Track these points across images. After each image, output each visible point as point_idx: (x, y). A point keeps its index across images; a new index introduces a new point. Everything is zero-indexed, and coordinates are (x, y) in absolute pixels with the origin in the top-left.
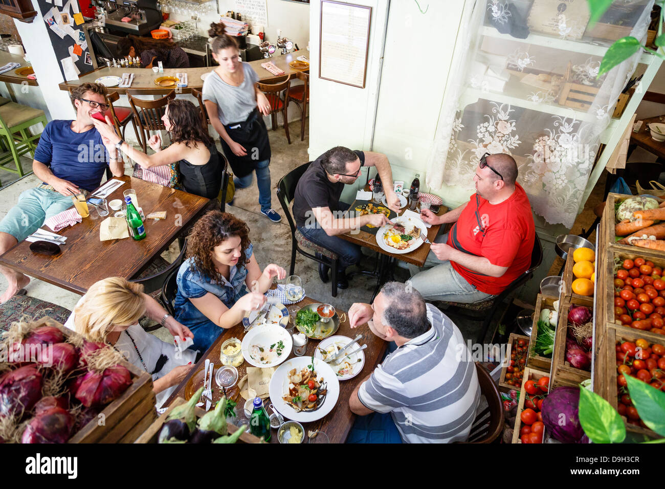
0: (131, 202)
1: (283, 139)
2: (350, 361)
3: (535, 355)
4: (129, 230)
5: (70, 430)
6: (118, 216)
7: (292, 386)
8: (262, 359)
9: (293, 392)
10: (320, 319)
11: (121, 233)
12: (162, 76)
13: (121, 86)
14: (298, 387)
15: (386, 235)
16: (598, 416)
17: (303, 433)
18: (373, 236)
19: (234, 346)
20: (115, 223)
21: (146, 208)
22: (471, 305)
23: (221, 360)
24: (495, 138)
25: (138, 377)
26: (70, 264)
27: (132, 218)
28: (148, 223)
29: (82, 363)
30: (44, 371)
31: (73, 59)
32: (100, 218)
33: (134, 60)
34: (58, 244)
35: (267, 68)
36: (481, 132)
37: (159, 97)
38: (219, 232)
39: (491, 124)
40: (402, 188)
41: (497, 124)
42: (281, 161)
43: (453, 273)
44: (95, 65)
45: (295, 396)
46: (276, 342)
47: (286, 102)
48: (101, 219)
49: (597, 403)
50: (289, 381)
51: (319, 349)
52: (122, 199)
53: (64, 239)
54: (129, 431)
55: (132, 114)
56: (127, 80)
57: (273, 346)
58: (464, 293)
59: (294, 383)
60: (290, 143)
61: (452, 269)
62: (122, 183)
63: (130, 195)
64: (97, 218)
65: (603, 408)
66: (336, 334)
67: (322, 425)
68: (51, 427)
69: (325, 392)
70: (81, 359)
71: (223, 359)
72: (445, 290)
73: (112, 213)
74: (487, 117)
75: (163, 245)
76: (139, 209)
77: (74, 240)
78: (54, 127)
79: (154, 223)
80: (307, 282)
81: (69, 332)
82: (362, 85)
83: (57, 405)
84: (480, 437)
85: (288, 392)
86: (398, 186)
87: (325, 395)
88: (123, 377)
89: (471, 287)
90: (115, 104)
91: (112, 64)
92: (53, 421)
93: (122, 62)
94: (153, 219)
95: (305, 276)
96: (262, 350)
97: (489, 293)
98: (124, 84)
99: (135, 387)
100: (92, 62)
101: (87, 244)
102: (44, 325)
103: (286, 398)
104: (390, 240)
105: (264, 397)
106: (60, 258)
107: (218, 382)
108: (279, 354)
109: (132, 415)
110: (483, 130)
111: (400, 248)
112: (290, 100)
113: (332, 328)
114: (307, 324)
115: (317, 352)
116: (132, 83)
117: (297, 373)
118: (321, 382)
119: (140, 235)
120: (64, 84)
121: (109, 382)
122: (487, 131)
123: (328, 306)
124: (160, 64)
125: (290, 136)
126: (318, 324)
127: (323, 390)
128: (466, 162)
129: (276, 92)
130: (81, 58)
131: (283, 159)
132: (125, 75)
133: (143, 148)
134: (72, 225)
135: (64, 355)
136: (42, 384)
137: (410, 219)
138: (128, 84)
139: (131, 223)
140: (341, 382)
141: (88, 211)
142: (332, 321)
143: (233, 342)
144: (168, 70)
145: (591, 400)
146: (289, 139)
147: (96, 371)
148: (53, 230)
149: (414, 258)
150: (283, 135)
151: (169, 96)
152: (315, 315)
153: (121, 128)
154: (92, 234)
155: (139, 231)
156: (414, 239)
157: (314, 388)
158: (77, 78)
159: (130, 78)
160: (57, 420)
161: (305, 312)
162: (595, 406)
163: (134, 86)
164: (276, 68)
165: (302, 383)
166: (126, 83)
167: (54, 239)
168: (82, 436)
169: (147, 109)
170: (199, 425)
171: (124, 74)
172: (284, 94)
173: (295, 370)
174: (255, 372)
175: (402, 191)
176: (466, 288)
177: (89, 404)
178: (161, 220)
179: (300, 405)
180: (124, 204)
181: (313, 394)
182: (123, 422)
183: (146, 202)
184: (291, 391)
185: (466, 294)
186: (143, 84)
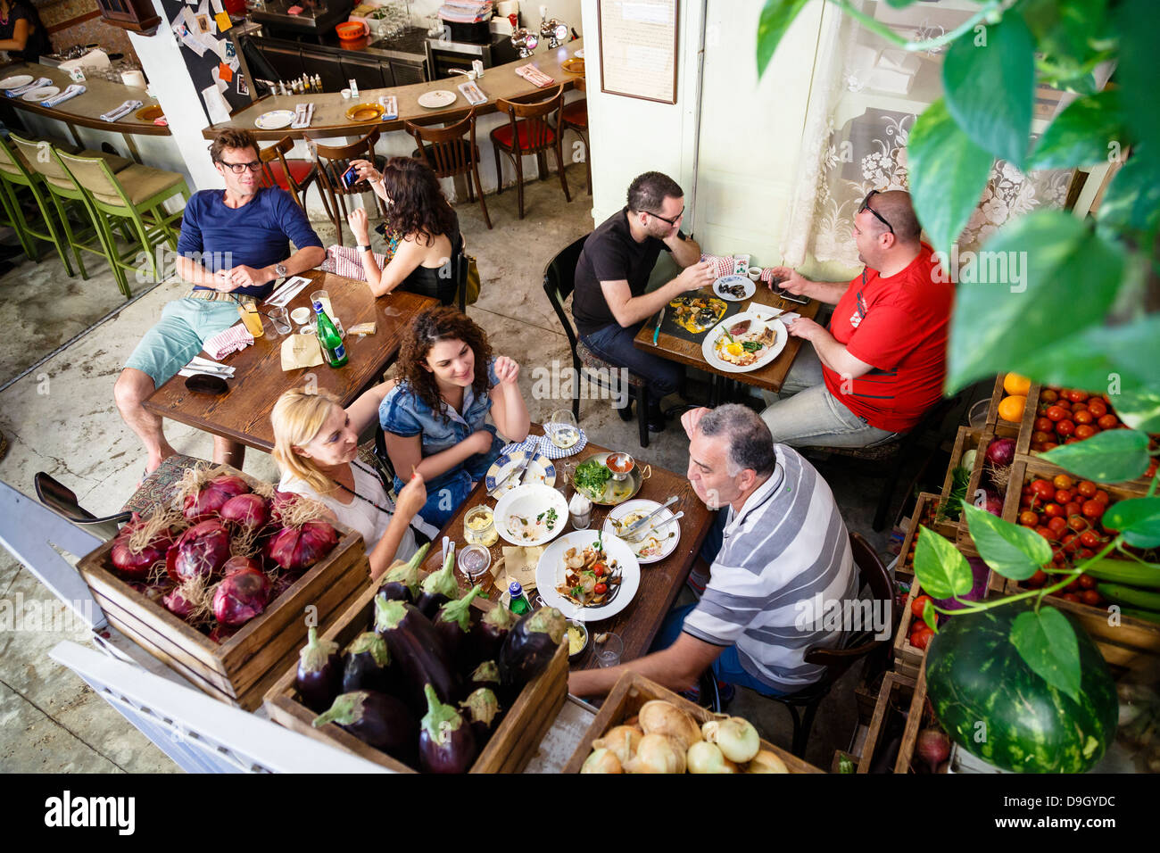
0: (322, 311)
1: (558, 195)
2: (658, 537)
3: (945, 519)
4: (322, 354)
5: (268, 594)
6: (306, 333)
7: (570, 573)
8: (526, 535)
9: (572, 581)
10: (611, 476)
11: (312, 358)
12: (356, 103)
13: (296, 126)
14: (579, 574)
15: (718, 344)
16: (940, 563)
17: (586, 636)
18: (697, 345)
19: (484, 518)
20: (302, 343)
21: (345, 319)
22: (863, 450)
23: (465, 537)
24: (893, 179)
25: (345, 536)
26: (243, 406)
27: (325, 334)
28: (349, 342)
29: (275, 517)
30: (229, 526)
31: (220, 88)
32: (279, 336)
33: (312, 80)
34: (224, 378)
35: (525, 76)
36: (868, 169)
37: (355, 140)
38: (425, 336)
39: (885, 154)
40: (748, 265)
41: (895, 154)
42: (555, 232)
43: (829, 399)
44: (254, 95)
45: (574, 585)
46: (545, 511)
47: (558, 132)
48: (281, 339)
49: (939, 547)
50: (565, 565)
51: (611, 519)
52: (309, 305)
53: (231, 370)
54: (340, 604)
55: (316, 170)
56: (304, 115)
57: (541, 517)
58: (848, 431)
59: (573, 569)
60: (569, 200)
61: (827, 393)
62: (307, 281)
63: (321, 300)
64: (274, 337)
65: (946, 553)
66: (637, 496)
67: (615, 626)
68: (245, 588)
69: (618, 581)
70: (273, 512)
71: (468, 536)
72: (815, 428)
73: (296, 329)
74: (877, 143)
75: (374, 373)
76: (335, 321)
77: (245, 370)
78: (201, 202)
79: (358, 341)
80: (601, 425)
81: (254, 483)
82: (671, 100)
83: (250, 566)
84: (857, 640)
85: (565, 581)
86: (740, 264)
87: (619, 584)
88: (327, 534)
89: (858, 422)
90: (287, 156)
91: (279, 91)
92: (246, 582)
93: (294, 85)
94: (357, 336)
95: (598, 416)
96: (525, 522)
97: (889, 430)
98: (299, 122)
99: (343, 548)
100: (248, 91)
101: (264, 376)
102: (223, 474)
103: (560, 590)
104: (725, 351)
105: (530, 587)
106: (228, 399)
107: (463, 568)
108: (551, 528)
109: (341, 583)
110: (872, 165)
111: (741, 364)
112: (566, 128)
113: (630, 489)
114: (592, 484)
115: (608, 524)
116: (312, 120)
117: (578, 554)
118: (613, 566)
119: (340, 359)
120: (210, 130)
121: (310, 540)
122: (878, 167)
123: (623, 456)
124: (353, 83)
125: (569, 187)
126: (608, 483)
127: (616, 577)
128: (847, 222)
129: (542, 116)
130: (232, 84)
131: (558, 229)
132: (300, 108)
133: (334, 223)
134: (241, 349)
135: (253, 507)
136: (229, 542)
137: (759, 317)
138: (305, 121)
139: (325, 342)
140: (643, 566)
141: (262, 327)
142: (631, 478)
143: (481, 511)
144: (365, 93)
145: (932, 542)
146: (567, 194)
147: (292, 525)
148: (215, 358)
149: (764, 378)
150: (557, 187)
151: (370, 136)
152: (604, 471)
153: (300, 194)
154: (270, 361)
155: (338, 353)
156: (765, 348)
157: (602, 574)
158: (228, 118)
159: (307, 111)
160: (252, 581)
161: (588, 467)
162: (936, 550)
163: (316, 124)
164: (540, 73)
165: (584, 568)
166: (303, 120)
167: (217, 370)
168: (283, 602)
169: (337, 161)
170: (423, 588)
171: (298, 106)
172: (555, 117)
173: (574, 549)
174: (516, 553)
175: (748, 271)
176: (849, 423)
177: (287, 565)
178: (369, 335)
179: (582, 599)
180: (313, 313)
181: (602, 583)
182: (329, 591)
183: (344, 310)
184: (569, 580)
185: (852, 433)
186: (328, 121)
